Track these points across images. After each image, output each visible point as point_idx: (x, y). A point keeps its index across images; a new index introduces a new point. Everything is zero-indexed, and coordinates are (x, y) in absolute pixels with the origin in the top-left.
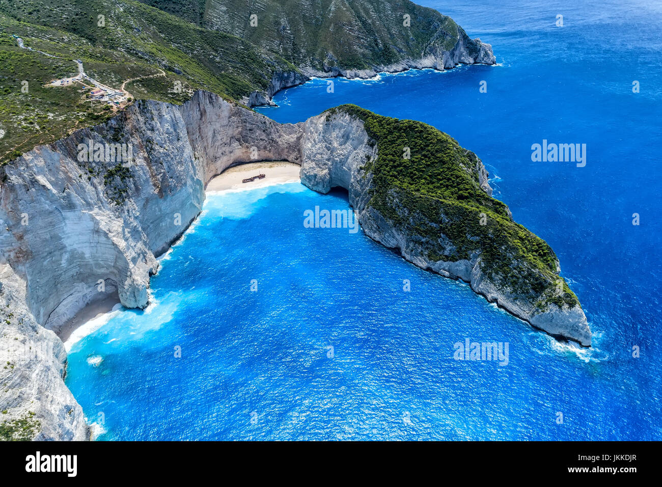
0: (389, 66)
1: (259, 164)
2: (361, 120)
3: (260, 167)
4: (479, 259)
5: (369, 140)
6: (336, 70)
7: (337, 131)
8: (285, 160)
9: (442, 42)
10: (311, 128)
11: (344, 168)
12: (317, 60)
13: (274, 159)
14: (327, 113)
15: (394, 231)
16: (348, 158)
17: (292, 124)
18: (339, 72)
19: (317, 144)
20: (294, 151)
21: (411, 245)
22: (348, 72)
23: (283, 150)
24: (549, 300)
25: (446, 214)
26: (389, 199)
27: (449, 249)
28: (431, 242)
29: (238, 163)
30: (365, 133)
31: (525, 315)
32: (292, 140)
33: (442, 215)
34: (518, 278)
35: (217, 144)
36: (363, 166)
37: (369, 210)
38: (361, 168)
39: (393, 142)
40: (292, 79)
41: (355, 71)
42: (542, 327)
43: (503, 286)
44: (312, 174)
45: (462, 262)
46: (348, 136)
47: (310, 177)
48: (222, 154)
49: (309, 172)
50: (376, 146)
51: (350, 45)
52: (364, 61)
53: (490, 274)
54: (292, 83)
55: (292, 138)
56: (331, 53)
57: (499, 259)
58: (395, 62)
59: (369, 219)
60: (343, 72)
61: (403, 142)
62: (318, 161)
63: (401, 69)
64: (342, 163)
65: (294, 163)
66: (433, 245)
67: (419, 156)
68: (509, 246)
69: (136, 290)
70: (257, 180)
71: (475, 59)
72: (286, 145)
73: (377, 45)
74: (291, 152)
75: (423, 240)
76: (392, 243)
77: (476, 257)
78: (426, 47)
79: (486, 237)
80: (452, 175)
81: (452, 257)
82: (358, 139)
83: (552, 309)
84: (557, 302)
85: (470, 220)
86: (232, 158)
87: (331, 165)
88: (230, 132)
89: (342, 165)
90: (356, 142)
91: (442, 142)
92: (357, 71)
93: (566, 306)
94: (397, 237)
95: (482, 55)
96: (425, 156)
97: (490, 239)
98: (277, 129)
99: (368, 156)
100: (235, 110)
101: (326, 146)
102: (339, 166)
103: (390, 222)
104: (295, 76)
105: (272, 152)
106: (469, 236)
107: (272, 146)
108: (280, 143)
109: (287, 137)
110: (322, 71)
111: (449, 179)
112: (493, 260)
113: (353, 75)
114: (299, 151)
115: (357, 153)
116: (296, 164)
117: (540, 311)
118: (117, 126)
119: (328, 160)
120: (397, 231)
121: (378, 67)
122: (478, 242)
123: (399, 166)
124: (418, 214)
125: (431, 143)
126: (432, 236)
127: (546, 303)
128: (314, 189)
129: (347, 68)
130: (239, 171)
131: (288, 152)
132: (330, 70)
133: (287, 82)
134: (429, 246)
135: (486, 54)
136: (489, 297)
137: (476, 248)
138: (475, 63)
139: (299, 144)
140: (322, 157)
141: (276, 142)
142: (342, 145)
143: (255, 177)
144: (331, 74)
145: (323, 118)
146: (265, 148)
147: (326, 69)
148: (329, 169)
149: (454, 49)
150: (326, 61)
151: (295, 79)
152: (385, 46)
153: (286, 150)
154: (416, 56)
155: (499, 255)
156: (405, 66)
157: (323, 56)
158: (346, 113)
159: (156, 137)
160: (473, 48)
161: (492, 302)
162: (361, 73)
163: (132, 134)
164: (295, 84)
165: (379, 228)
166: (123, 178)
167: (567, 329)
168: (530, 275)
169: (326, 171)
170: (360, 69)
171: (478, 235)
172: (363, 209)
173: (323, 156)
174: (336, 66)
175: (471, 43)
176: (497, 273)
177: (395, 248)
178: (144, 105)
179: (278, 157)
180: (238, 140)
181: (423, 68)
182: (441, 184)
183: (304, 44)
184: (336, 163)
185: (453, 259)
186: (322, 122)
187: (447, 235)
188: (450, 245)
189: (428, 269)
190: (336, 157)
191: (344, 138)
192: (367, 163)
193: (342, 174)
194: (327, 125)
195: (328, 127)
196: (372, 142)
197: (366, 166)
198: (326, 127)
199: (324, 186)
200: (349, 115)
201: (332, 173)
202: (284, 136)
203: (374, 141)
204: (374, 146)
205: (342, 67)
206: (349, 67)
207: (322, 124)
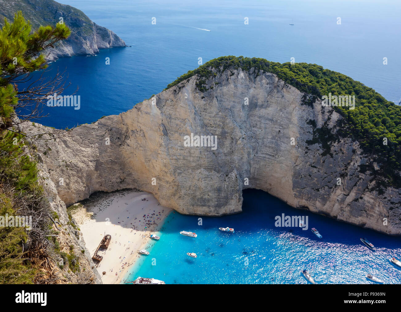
2: (269, 74)
5: (305, 97)
14: (193, 80)
16: (264, 138)
36: (311, 138)
37: (385, 195)
38: (309, 142)
44: (209, 188)
47: (206, 197)
65: (117, 191)
89: (257, 153)
90: (272, 109)
99: (311, 121)
102: (252, 156)
107: (69, 177)
109: (88, 151)
114: (122, 165)
116: (124, 190)
140: (216, 154)
153: (96, 174)
184: (249, 153)
190: (246, 144)
191: (246, 110)
192: (314, 132)
193: (257, 166)
194: (203, 98)
195: (207, 101)
196: (309, 98)
197: (316, 136)
198: (205, 103)
199: (239, 199)
200: (243, 70)
201: (243, 172)
202: (83, 151)
203: (311, 96)
204: (314, 104)
207: (194, 98)
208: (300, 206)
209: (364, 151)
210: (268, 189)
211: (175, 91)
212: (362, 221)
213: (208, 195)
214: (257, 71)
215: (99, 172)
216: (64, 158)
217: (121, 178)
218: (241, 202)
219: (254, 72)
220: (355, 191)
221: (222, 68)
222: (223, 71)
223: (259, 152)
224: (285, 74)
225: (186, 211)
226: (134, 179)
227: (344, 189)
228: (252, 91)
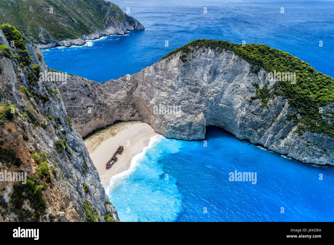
0: (89, 36)
2: (229, 51)
5: (252, 68)
6: (54, 42)
7: (201, 69)
9: (115, 17)
10: (158, 76)
11: (220, 105)
12: (30, 35)
13: (106, 124)
14: (179, 54)
16: (222, 93)
17: (115, 81)
18: (57, 43)
19: (177, 90)
20: (126, 108)
22: (64, 42)
23: (114, 111)
30: (243, 61)
32: (122, 97)
36: (254, 95)
37: (303, 136)
38: (253, 98)
41: (69, 40)
44: (184, 123)
46: (215, 71)
47: (182, 128)
49: (179, 123)
52: (72, 33)
55: (122, 95)
56: (42, 29)
58: (92, 32)
60: (60, 43)
62: (187, 107)
63: (98, 36)
64: (217, 100)
71: (134, 27)
72: (116, 105)
73: (73, 21)
74: (123, 110)
78: (104, 22)
82: (232, 70)
87: (205, 107)
90: (229, 75)
92: (71, 41)
98: (100, 90)
99: (255, 84)
101: (190, 89)
102: (214, 105)
105: (103, 118)
107: (101, 111)
108: (109, 104)
109: (113, 96)
110: (41, 44)
113: (69, 44)
114: (134, 106)
115: (235, 85)
119: (200, 102)
121: (82, 36)
129: (62, 39)
131: (120, 111)
132: (48, 43)
135: (139, 24)
138: (135, 29)
139: (132, 98)
140: (190, 102)
141: (105, 105)
142: (211, 82)
143: (116, 154)
144: (50, 45)
146: (95, 115)
147: (44, 41)
148: (205, 112)
149: (124, 21)
150: (40, 36)
152: (79, 21)
153: (117, 110)
154: (102, 28)
156: (99, 34)
160: (131, 21)
162: (75, 41)
169: (201, 116)
170: (73, 39)
173: (190, 100)
174: (52, 38)
175: (129, 18)
179: (110, 121)
181: (110, 35)
184: (212, 103)
186: (175, 64)
190: (210, 97)
191: (212, 75)
192: (257, 92)
193: (217, 112)
194: (184, 66)
195: (186, 68)
196: (256, 68)
197: (258, 94)
198: (185, 69)
199: (203, 131)
200: (211, 49)
201: (207, 115)
202: (110, 96)
203: (257, 67)
204: (258, 73)
205: (57, 39)
206: (63, 38)
207: (178, 66)
208: (244, 139)
209: (291, 106)
210: (223, 127)
211: (167, 61)
212: (285, 152)
213: (184, 127)
214: (220, 49)
215: (119, 109)
216: (99, 100)
217: (132, 113)
218: (204, 134)
219: (219, 50)
220: (282, 132)
221: (197, 47)
222: (198, 49)
223: (218, 103)
224: (240, 52)
225: (169, 136)
226: (140, 115)
227: (274, 130)
228: (216, 62)
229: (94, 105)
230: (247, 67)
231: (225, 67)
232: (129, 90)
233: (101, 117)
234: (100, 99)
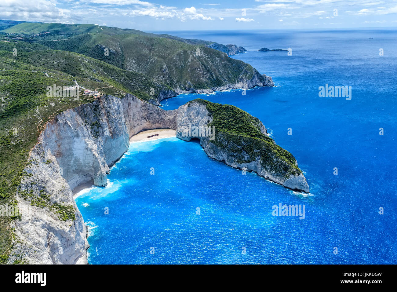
0: (220, 87)
1: (155, 130)
2: (204, 105)
3: (156, 131)
4: (260, 160)
6: (192, 90)
7: (193, 111)
8: (168, 128)
9: (246, 76)
10: (181, 111)
12: (182, 85)
13: (163, 127)
15: (221, 152)
16: (199, 123)
17: (171, 111)
18: (194, 91)
19: (184, 118)
20: (172, 123)
21: (230, 157)
22: (198, 90)
23: (167, 123)
24: (290, 173)
25: (244, 141)
26: (219, 138)
27: (246, 157)
28: (238, 155)
29: (145, 130)
30: (207, 110)
31: (281, 183)
32: (172, 118)
33: (243, 142)
34: (277, 166)
35: (135, 120)
37: (209, 144)
39: (219, 114)
40: (170, 94)
41: (202, 90)
42: (288, 186)
43: (271, 171)
45: (253, 162)
46: (199, 112)
47: (181, 134)
48: (137, 125)
49: (181, 131)
50: (212, 116)
51: (199, 78)
52: (206, 85)
53: (265, 166)
54: (170, 96)
55: (171, 117)
56: (189, 81)
57: (268, 159)
58: (222, 85)
59: (210, 148)
60: (196, 91)
61: (224, 113)
62: (185, 125)
63: (226, 89)
66: (239, 156)
67: (232, 119)
68: (272, 153)
69: (102, 176)
70: (154, 137)
71: (263, 84)
72: (168, 121)
73: (213, 77)
75: (235, 154)
76: (221, 158)
77: (258, 159)
78: (238, 78)
79: (262, 150)
80: (247, 127)
81: (248, 161)
82: (203, 114)
83: (292, 176)
84: (293, 174)
85: (255, 143)
86: (142, 127)
88: (141, 114)
90: (202, 115)
91: (242, 113)
92: (203, 90)
93: (297, 175)
94: (223, 155)
95: (267, 82)
96: (235, 119)
97: (264, 150)
98: (164, 113)
99: (208, 121)
100: (144, 104)
101: (188, 118)
103: (220, 148)
104: (171, 93)
105: (162, 124)
106: (255, 150)
107: (161, 121)
108: (165, 119)
109: (169, 117)
110: (185, 90)
111: (246, 129)
112: (266, 160)
113: (201, 92)
114: (175, 123)
115: (203, 120)
116: (174, 129)
117: (287, 179)
118: (96, 105)
120: (223, 152)
121: (214, 88)
122: (259, 153)
123: (222, 123)
124: (232, 143)
125: (238, 114)
126: (238, 152)
127: (289, 175)
128: (183, 139)
130: (145, 133)
131: (170, 124)
132: (189, 90)
133: (167, 95)
134: (238, 157)
136: (266, 177)
137: (258, 155)
139: (175, 120)
140: (187, 124)
141: (164, 119)
142: (196, 117)
143: (154, 135)
144: (190, 91)
145: (187, 106)
146: (158, 122)
147: (187, 89)
149: (252, 79)
150: (187, 85)
151: (171, 94)
152: (217, 78)
154: (233, 82)
155: (268, 157)
156: (228, 87)
157: (185, 83)
158: (197, 102)
159: (112, 111)
160: (262, 78)
161: (267, 179)
162: (205, 91)
163: (102, 109)
164: (172, 96)
165: (215, 152)
166: (98, 127)
167: (298, 185)
168: (282, 164)
170: (205, 89)
171: (259, 149)
172: (207, 145)
174: (192, 88)
175: (261, 76)
176: (268, 166)
177: (223, 161)
178: (107, 97)
179: (164, 127)
180: (145, 118)
181: (237, 88)
182: (242, 131)
183: (175, 77)
185: (249, 162)
187: (245, 151)
188: (247, 155)
189: (238, 168)
191: (197, 114)
194: (188, 108)
196: (210, 114)
198: (188, 110)
205: (195, 88)
206: (199, 88)
207: (186, 108)
218: (189, 139)
219: (201, 104)
224: (207, 106)
228: (199, 109)
229: (159, 118)
230: (207, 113)
231: (201, 111)
232: (175, 116)
233: (160, 124)
234: (162, 116)
